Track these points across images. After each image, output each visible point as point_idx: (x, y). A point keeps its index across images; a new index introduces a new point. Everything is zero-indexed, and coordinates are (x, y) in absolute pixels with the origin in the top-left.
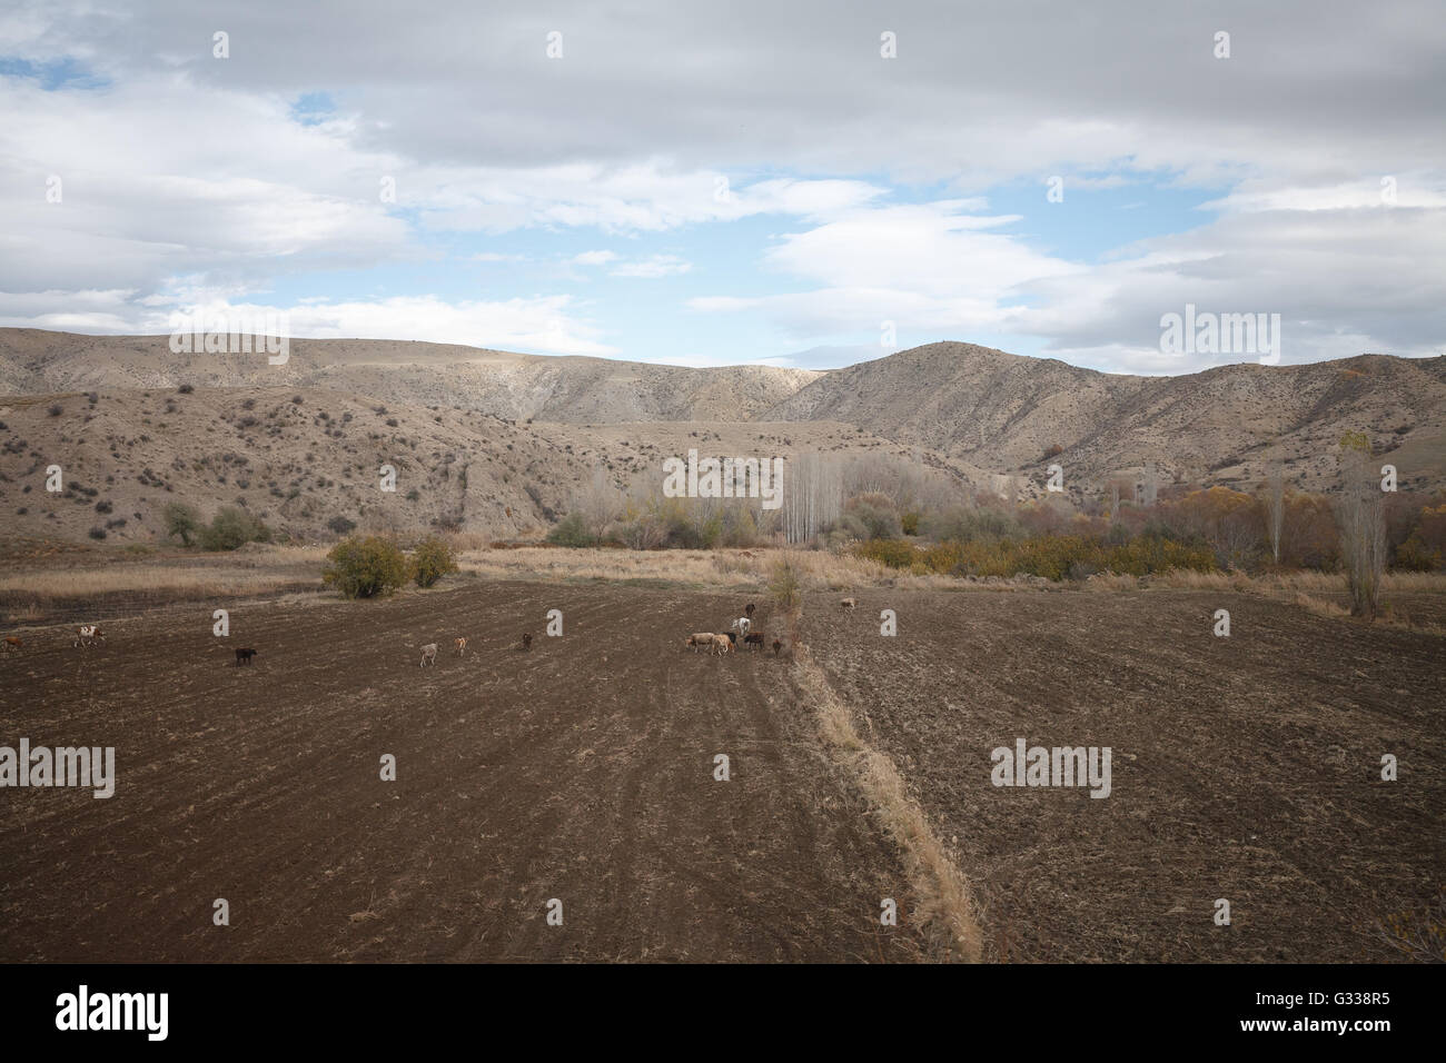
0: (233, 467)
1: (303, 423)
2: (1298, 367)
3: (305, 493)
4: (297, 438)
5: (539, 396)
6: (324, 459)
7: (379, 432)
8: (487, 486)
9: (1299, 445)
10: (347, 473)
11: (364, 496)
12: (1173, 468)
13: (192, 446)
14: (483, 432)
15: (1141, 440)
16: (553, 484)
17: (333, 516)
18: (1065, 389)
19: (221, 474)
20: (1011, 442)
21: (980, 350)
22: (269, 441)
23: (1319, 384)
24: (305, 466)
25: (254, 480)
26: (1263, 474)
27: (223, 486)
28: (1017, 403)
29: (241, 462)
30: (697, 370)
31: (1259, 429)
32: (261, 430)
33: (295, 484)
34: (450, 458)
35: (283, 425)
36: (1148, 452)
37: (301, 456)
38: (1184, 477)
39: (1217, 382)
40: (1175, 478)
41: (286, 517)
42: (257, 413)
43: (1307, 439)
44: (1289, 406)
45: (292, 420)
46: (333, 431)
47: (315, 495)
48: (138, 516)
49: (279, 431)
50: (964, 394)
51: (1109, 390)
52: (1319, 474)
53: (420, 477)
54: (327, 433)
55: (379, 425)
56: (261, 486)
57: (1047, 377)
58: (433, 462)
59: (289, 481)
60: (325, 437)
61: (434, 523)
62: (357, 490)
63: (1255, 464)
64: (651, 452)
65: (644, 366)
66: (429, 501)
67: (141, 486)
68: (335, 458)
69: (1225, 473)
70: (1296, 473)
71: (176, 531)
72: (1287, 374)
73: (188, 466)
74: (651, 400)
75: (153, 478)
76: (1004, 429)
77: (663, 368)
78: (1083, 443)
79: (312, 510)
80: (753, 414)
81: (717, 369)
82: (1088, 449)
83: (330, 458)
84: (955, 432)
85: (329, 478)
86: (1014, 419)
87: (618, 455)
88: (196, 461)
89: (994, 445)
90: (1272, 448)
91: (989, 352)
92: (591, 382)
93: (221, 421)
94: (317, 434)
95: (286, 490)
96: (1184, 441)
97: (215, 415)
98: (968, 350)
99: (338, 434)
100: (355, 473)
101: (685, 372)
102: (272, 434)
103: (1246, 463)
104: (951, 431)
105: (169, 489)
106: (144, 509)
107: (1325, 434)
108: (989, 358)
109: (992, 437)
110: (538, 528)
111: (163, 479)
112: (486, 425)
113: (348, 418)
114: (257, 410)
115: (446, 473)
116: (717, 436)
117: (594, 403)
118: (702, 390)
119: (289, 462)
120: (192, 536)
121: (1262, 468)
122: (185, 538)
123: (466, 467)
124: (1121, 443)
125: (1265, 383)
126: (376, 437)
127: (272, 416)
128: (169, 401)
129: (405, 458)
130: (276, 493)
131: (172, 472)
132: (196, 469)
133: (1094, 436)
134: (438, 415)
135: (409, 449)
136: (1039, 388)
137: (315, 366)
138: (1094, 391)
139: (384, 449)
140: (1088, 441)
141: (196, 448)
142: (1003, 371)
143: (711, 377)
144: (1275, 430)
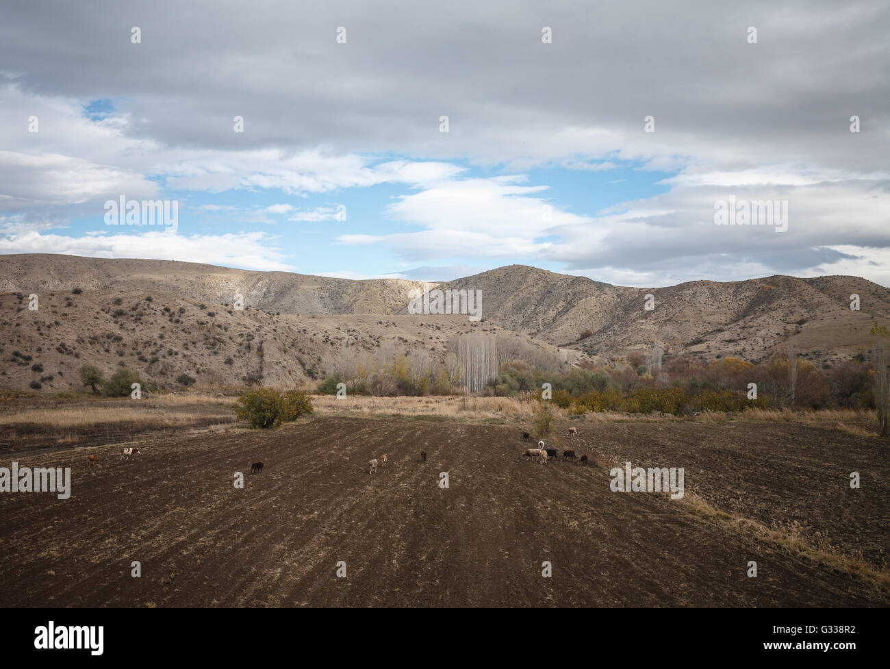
0: (113, 342)
1: (155, 314)
2: (735, 283)
3: (161, 359)
4: (152, 324)
5: (255, 297)
6: (170, 337)
7: (204, 320)
8: (275, 355)
9: (739, 331)
10: (186, 347)
11: (198, 361)
12: (663, 345)
13: (86, 328)
14: (257, 320)
15: (642, 327)
16: (309, 354)
17: (180, 374)
18: (591, 295)
19: (106, 347)
20: (560, 328)
21: (537, 271)
22: (134, 325)
23: (748, 293)
24: (159, 342)
25: (128, 351)
26: (719, 349)
27: (108, 355)
28: (561, 304)
29: (119, 339)
30: (357, 281)
31: (714, 321)
32: (128, 318)
33: (153, 353)
34: (250, 337)
35: (142, 315)
36: (647, 335)
37: (156, 335)
38: (671, 351)
39: (687, 292)
40: (665, 351)
41: (150, 375)
42: (124, 307)
43: (744, 327)
44: (731, 307)
45: (148, 311)
46: (174, 319)
47: (168, 361)
48: (60, 373)
49: (140, 319)
50: (528, 298)
51: (618, 296)
52: (753, 349)
53: (232, 350)
54: (171, 320)
55: (202, 315)
56: (132, 355)
57: (580, 288)
58: (239, 340)
59: (150, 351)
60: (169, 323)
61: (244, 379)
62: (193, 357)
63: (714, 342)
64: (355, 334)
65: (322, 278)
66: (239, 365)
67: (59, 354)
68: (177, 337)
69: (695, 348)
70: (739, 348)
71: (88, 384)
72: (728, 287)
73: (86, 341)
74: (328, 300)
75: (66, 349)
76: (554, 320)
77: (335, 280)
78: (605, 329)
79: (166, 370)
80: (393, 310)
81: (369, 281)
82: (608, 333)
83: (174, 337)
84: (523, 322)
85: (175, 350)
86: (560, 314)
87: (335, 336)
88: (90, 337)
89: (548, 330)
90: (723, 333)
91: (543, 272)
92: (289, 289)
93: (102, 312)
94: (163, 321)
95: (149, 357)
96: (669, 329)
97: (98, 309)
98: (530, 270)
99: (177, 321)
100: (191, 347)
101: (349, 283)
102: (135, 321)
103: (708, 342)
104: (520, 321)
105: (77, 356)
106: (63, 369)
107: (755, 325)
108: (543, 275)
109: (547, 325)
110: (308, 383)
111: (72, 349)
112: (259, 316)
113: (182, 311)
114: (124, 305)
115: (248, 347)
116: (394, 324)
117: (292, 302)
118: (360, 294)
119: (148, 339)
120: (99, 388)
121: (717, 345)
122: (94, 388)
123: (261, 343)
124: (629, 329)
125: (715, 292)
126: (202, 323)
127: (134, 309)
128: (68, 299)
129: (222, 337)
130: (142, 359)
131: (76, 345)
132: (91, 344)
133: (611, 325)
134: (229, 309)
135: (223, 331)
136: (575, 294)
137: (109, 276)
138: (609, 297)
139: (208, 331)
140: (608, 328)
141: (89, 329)
142: (552, 283)
143: (366, 286)
144: (724, 322)
